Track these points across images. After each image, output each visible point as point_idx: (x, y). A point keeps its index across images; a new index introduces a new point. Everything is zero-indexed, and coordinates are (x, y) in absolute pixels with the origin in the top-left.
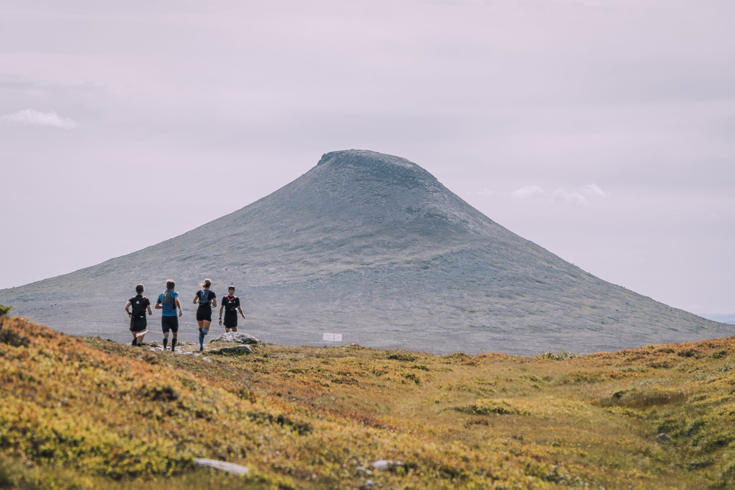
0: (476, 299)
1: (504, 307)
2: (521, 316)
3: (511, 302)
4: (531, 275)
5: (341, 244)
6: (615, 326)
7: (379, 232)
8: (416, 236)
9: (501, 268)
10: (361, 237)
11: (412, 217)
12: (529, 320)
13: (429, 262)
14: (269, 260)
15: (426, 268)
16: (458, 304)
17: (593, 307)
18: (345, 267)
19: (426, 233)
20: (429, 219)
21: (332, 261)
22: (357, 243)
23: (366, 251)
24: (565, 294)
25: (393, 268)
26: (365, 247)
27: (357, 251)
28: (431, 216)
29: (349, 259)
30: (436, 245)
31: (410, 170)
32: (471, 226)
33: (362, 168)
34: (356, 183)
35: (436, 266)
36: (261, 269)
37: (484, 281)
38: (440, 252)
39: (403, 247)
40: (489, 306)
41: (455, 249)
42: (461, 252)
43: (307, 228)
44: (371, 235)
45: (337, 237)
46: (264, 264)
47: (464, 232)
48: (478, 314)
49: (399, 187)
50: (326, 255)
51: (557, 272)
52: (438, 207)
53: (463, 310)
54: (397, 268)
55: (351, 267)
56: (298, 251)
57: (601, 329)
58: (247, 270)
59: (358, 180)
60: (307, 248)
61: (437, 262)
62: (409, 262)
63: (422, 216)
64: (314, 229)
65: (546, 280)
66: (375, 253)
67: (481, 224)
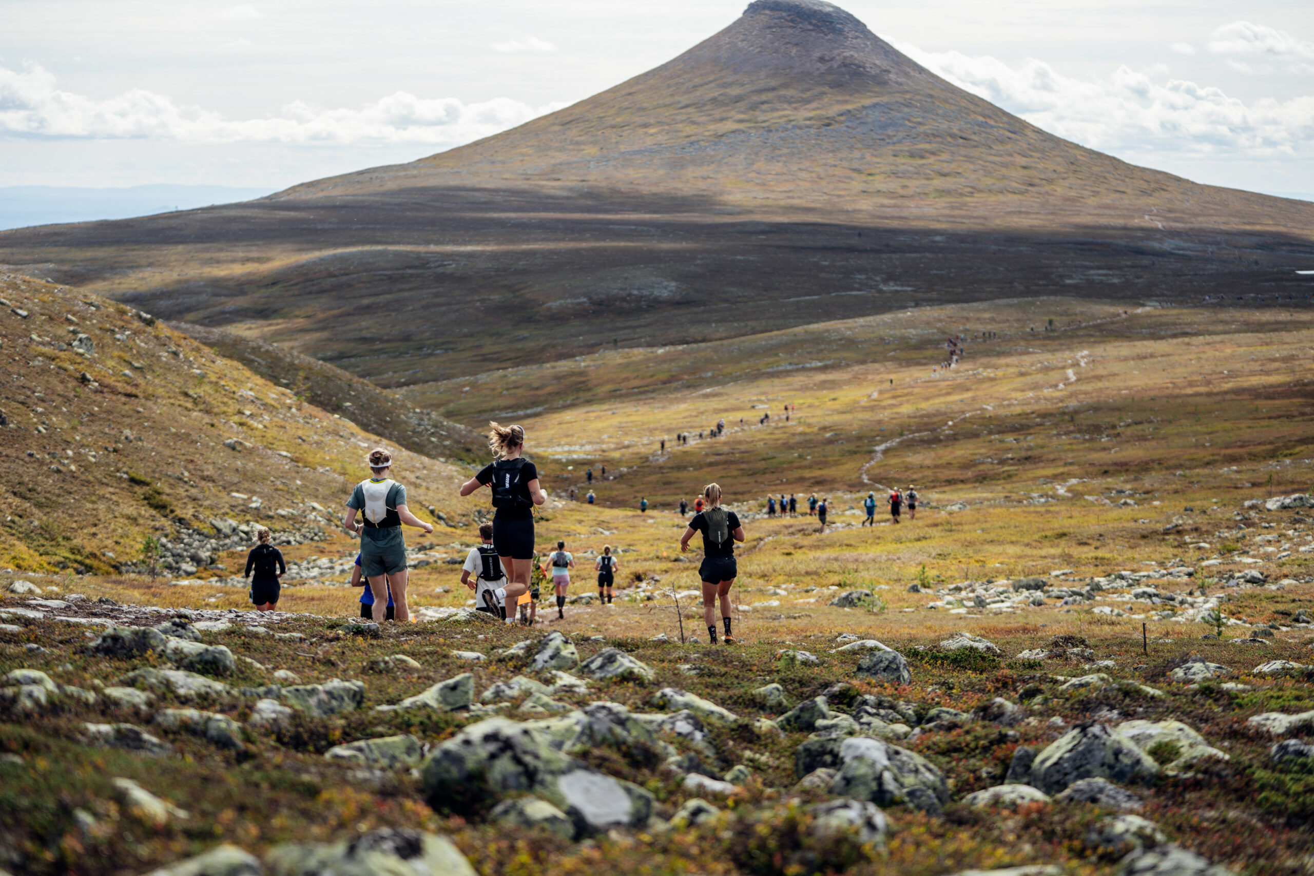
0: (878, 160)
1: (910, 169)
2: (928, 179)
3: (921, 162)
4: (955, 131)
5: (738, 99)
6: (1047, 188)
7: (785, 86)
8: (826, 89)
9: (920, 123)
10: (760, 91)
11: (823, 67)
12: (938, 182)
13: (833, 119)
14: (652, 121)
15: (828, 125)
16: (855, 165)
17: (1025, 168)
18: (735, 126)
19: (838, 85)
20: (843, 69)
21: (722, 120)
22: (755, 98)
23: (764, 107)
24: (993, 152)
25: (790, 126)
26: (763, 103)
27: (754, 107)
28: (845, 65)
29: (742, 116)
30: (847, 98)
31: (828, 15)
32: (892, 76)
33: (777, 14)
34: (768, 31)
35: (842, 122)
36: (641, 131)
37: (895, 139)
38: (849, 107)
39: (808, 101)
40: (893, 167)
41: (867, 102)
42: (875, 105)
43: (706, 84)
44: (773, 89)
45: (734, 91)
46: (646, 126)
47: (884, 83)
48: (877, 177)
49: (814, 34)
50: (718, 113)
51: (992, 127)
52: (856, 55)
53: (859, 171)
54: (794, 127)
55: (741, 126)
56: (689, 110)
57: (1027, 191)
58: (625, 133)
59: (770, 27)
60: (698, 105)
61: (842, 118)
62: (810, 119)
63: (835, 66)
64: (712, 85)
65: (973, 137)
66: (774, 110)
67: (907, 74)
